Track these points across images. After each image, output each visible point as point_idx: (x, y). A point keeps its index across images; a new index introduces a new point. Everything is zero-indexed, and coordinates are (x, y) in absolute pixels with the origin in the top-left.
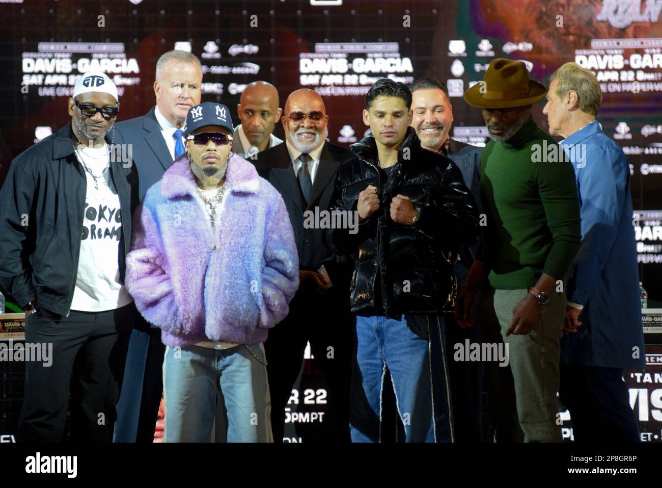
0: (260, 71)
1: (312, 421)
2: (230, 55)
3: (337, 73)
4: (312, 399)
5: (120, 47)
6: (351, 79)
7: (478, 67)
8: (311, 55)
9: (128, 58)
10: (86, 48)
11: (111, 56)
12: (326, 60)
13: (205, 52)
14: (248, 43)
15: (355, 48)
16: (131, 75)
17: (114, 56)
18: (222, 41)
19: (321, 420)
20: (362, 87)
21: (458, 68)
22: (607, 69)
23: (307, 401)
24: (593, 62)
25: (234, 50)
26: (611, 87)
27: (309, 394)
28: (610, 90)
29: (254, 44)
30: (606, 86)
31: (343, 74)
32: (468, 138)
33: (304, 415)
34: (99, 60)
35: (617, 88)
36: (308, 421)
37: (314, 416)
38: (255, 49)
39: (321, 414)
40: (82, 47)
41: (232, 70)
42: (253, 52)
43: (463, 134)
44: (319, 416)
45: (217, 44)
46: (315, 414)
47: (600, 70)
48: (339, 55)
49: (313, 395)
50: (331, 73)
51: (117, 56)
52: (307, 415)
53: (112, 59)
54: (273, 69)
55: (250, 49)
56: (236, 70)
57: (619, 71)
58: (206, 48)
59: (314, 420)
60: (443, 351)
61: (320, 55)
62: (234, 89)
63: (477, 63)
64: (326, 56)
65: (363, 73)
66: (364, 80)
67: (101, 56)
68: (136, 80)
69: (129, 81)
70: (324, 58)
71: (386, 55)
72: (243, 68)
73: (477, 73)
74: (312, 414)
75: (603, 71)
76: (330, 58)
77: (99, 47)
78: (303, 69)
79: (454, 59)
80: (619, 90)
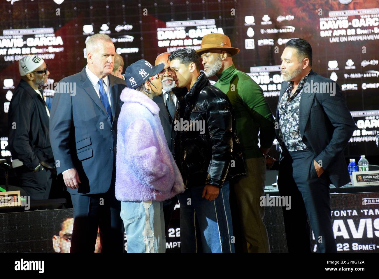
0: (134, 40)
1: (174, 247)
2: (116, 32)
3: (180, 39)
4: (174, 234)
5: (51, 30)
6: (188, 42)
7: (262, 31)
8: (163, 29)
9: (56, 36)
10: (31, 31)
11: (46, 35)
12: (173, 31)
13: (101, 30)
14: (126, 24)
15: (190, 24)
16: (59, 46)
17: (48, 35)
18: (111, 24)
19: (179, 246)
20: (195, 46)
21: (250, 32)
22: (339, 29)
23: (170, 235)
24: (330, 25)
25: (119, 28)
26: (342, 39)
27: (172, 231)
28: (341, 41)
29: (130, 25)
30: (339, 39)
31: (183, 39)
32: (259, 73)
33: (169, 244)
34: (39, 38)
35: (345, 39)
36: (172, 247)
37: (175, 244)
38: (130, 27)
39: (179, 243)
40: (29, 31)
41: (117, 40)
42: (130, 29)
43: (256, 71)
44: (178, 244)
45: (108, 25)
46: (175, 243)
47: (334, 29)
48: (181, 28)
49: (173, 232)
50: (176, 39)
51: (50, 35)
52: (171, 243)
53: (47, 37)
54: (142, 38)
55: (127, 28)
56: (120, 40)
57: (346, 29)
58: (102, 28)
59: (175, 247)
60: (223, 201)
61: (169, 29)
62: (119, 51)
63: (262, 29)
64: (173, 29)
65: (195, 38)
66: (196, 42)
67: (40, 36)
68: (62, 49)
69: (58, 50)
70: (171, 30)
71: (208, 27)
72: (124, 39)
73: (262, 34)
74: (174, 243)
75: (337, 30)
76: (175, 30)
77: (39, 31)
78: (159, 37)
79: (248, 27)
80: (347, 40)
